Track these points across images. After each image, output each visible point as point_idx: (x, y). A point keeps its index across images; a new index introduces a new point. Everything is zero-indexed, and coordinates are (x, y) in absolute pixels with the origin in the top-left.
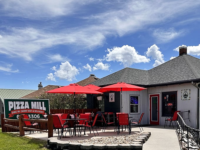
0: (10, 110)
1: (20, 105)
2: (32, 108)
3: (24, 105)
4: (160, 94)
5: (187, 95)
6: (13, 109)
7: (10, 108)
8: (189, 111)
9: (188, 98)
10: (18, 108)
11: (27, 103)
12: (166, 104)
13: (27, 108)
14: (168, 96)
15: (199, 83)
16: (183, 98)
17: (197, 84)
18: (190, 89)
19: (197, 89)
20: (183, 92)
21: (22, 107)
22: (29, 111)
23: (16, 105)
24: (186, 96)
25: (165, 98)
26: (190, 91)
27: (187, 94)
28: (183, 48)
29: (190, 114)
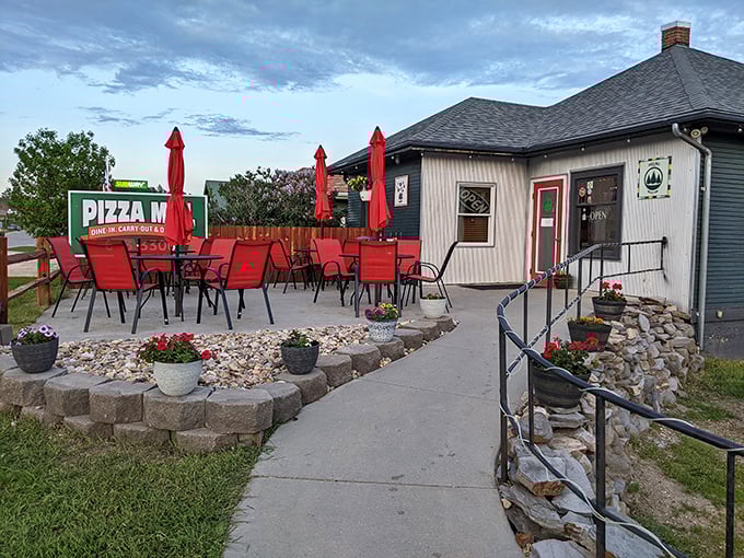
0: (86, 224)
1: (118, 212)
2: (154, 220)
3: (129, 213)
4: (564, 177)
5: (659, 181)
6: (94, 222)
7: (87, 218)
8: (664, 242)
9: (662, 190)
10: (111, 218)
11: (138, 205)
12: (584, 216)
13: (137, 221)
14: (590, 185)
15: (705, 130)
16: (644, 191)
17: (697, 134)
18: (670, 158)
19: (699, 155)
20: (645, 167)
21: (123, 217)
22: (145, 229)
23: (106, 211)
24: (653, 183)
25: (582, 192)
26: (670, 163)
27: (657, 173)
28: (676, 28)
29: (665, 251)
